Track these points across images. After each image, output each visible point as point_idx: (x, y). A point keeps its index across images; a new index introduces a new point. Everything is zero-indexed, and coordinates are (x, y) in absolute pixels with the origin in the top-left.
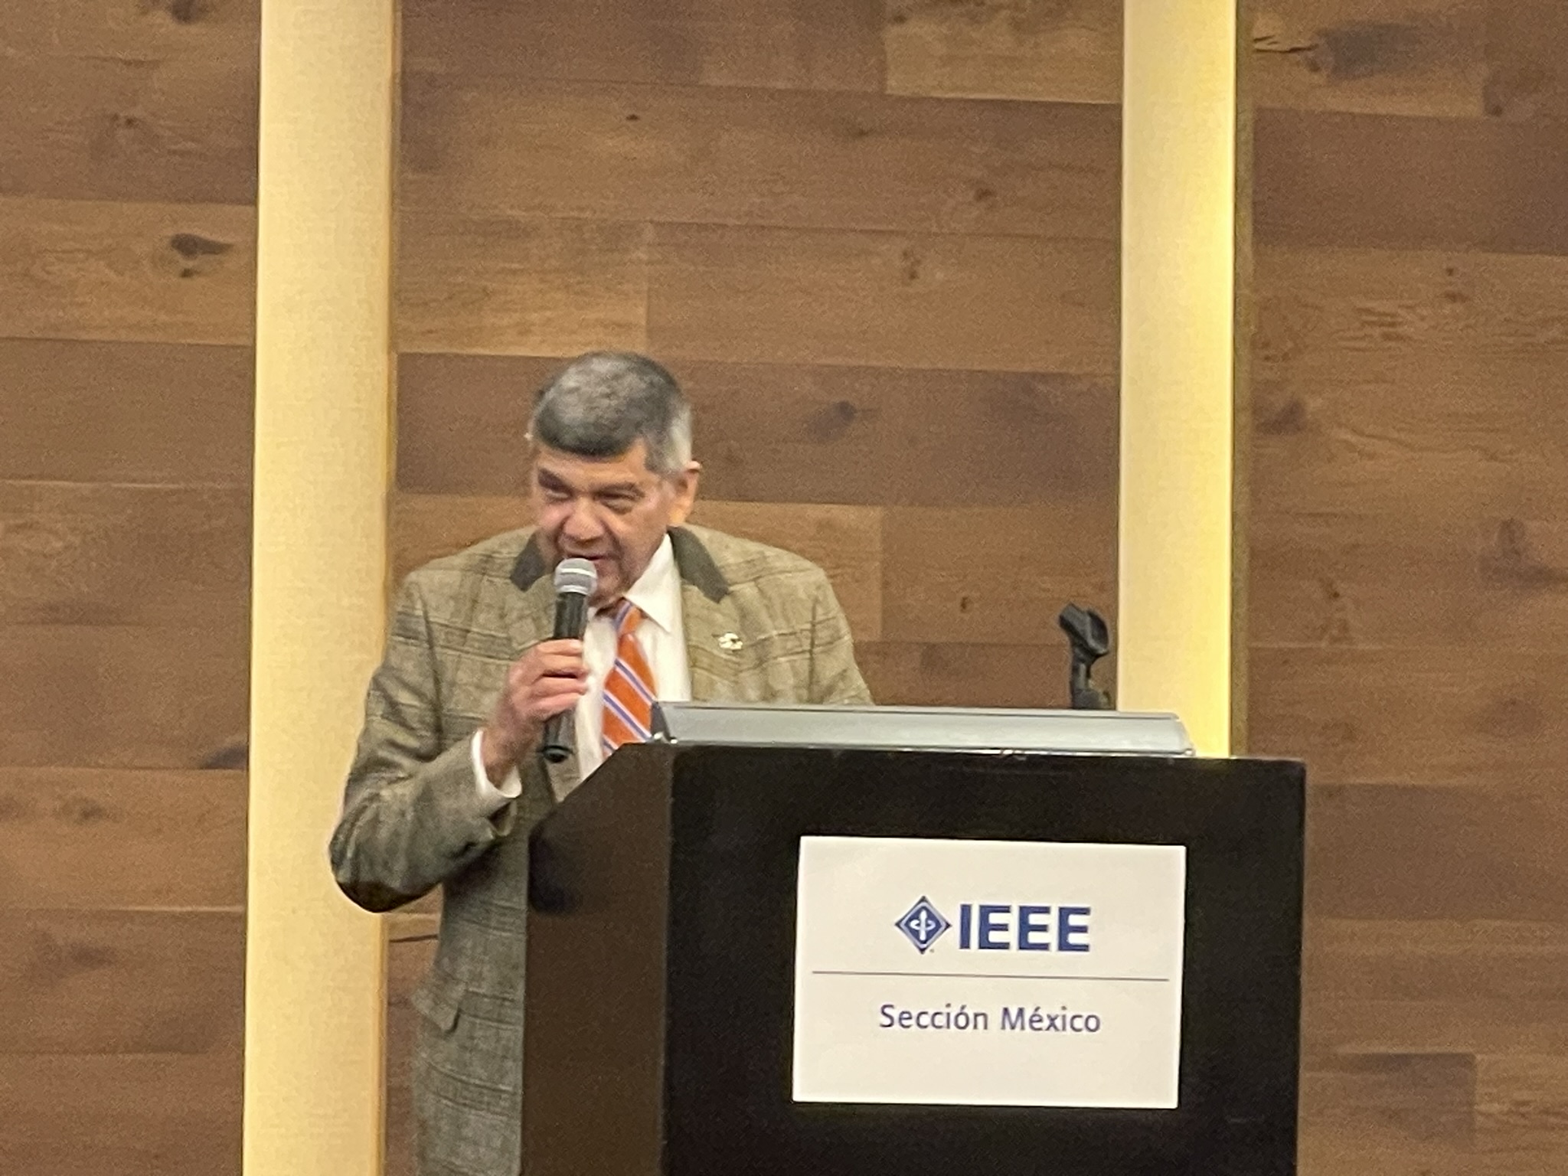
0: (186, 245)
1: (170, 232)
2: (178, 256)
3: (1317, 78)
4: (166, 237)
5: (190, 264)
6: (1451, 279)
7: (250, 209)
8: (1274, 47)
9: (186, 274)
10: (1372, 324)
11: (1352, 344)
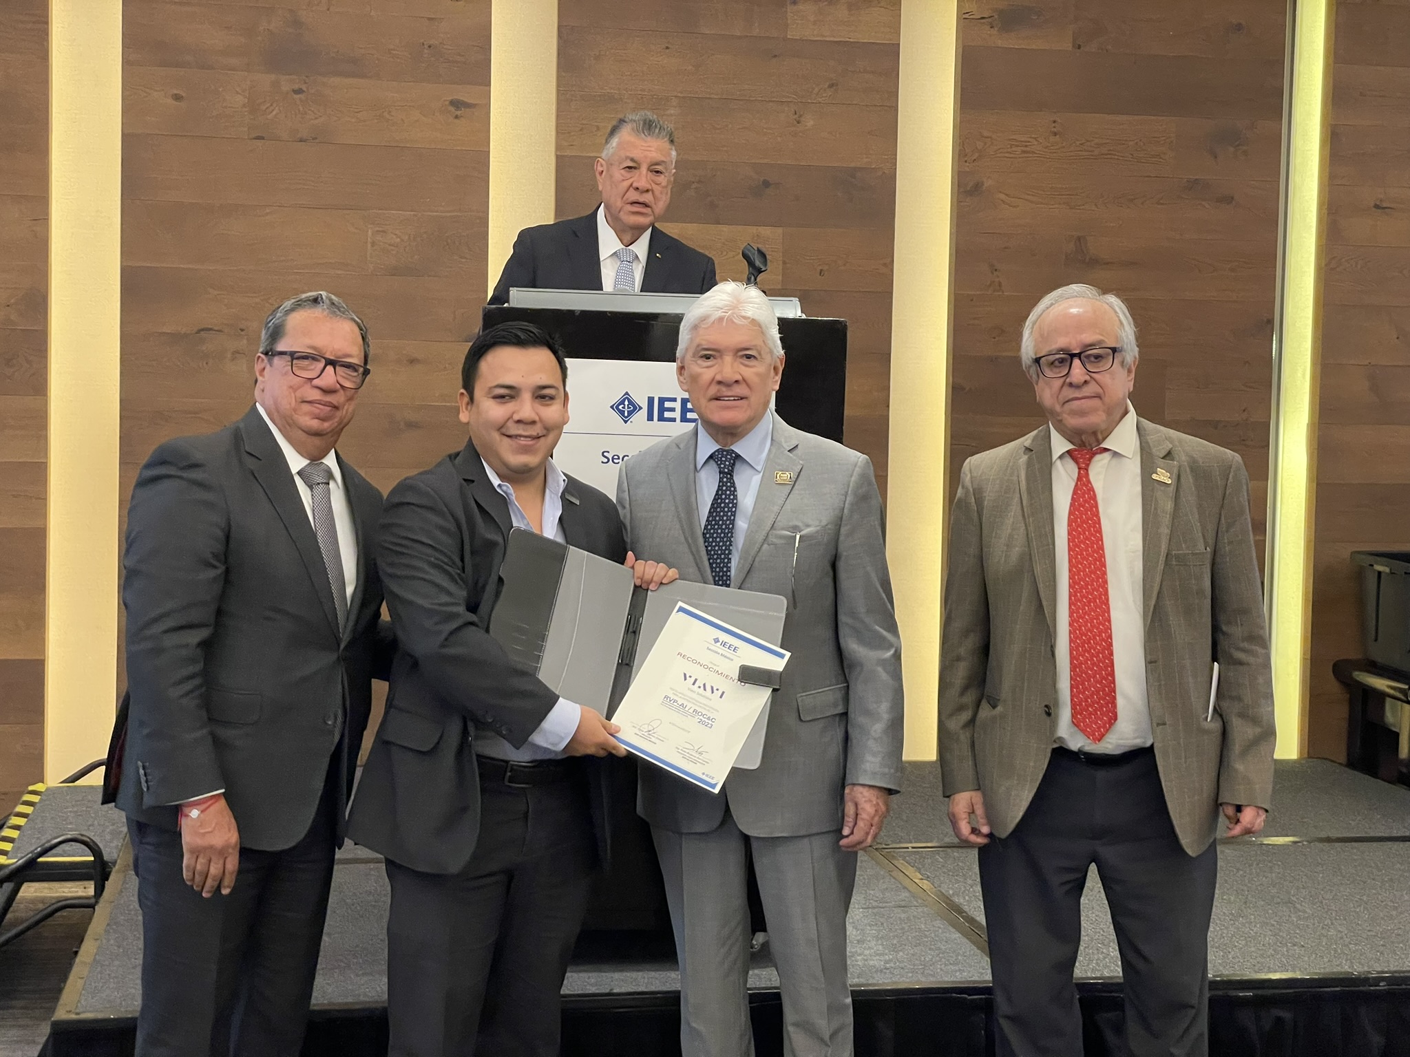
0: (456, 104)
1: (450, 98)
2: (452, 109)
3: (994, 31)
4: (447, 100)
5: (459, 113)
6: (1054, 125)
7: (488, 88)
8: (971, 17)
9: (457, 117)
10: (1017, 146)
11: (1007, 155)
